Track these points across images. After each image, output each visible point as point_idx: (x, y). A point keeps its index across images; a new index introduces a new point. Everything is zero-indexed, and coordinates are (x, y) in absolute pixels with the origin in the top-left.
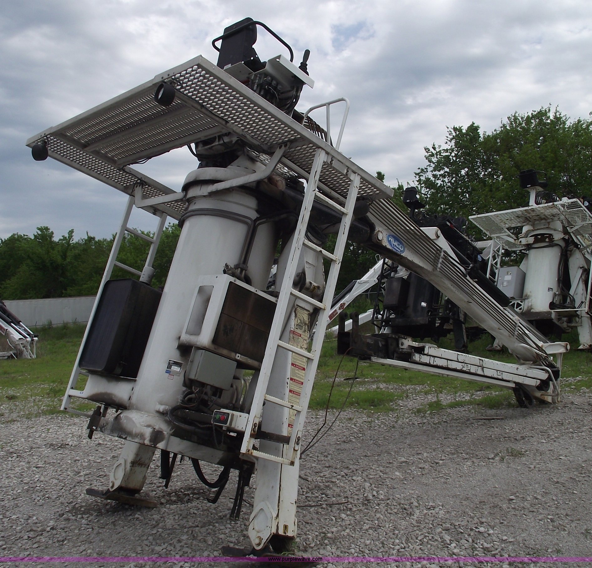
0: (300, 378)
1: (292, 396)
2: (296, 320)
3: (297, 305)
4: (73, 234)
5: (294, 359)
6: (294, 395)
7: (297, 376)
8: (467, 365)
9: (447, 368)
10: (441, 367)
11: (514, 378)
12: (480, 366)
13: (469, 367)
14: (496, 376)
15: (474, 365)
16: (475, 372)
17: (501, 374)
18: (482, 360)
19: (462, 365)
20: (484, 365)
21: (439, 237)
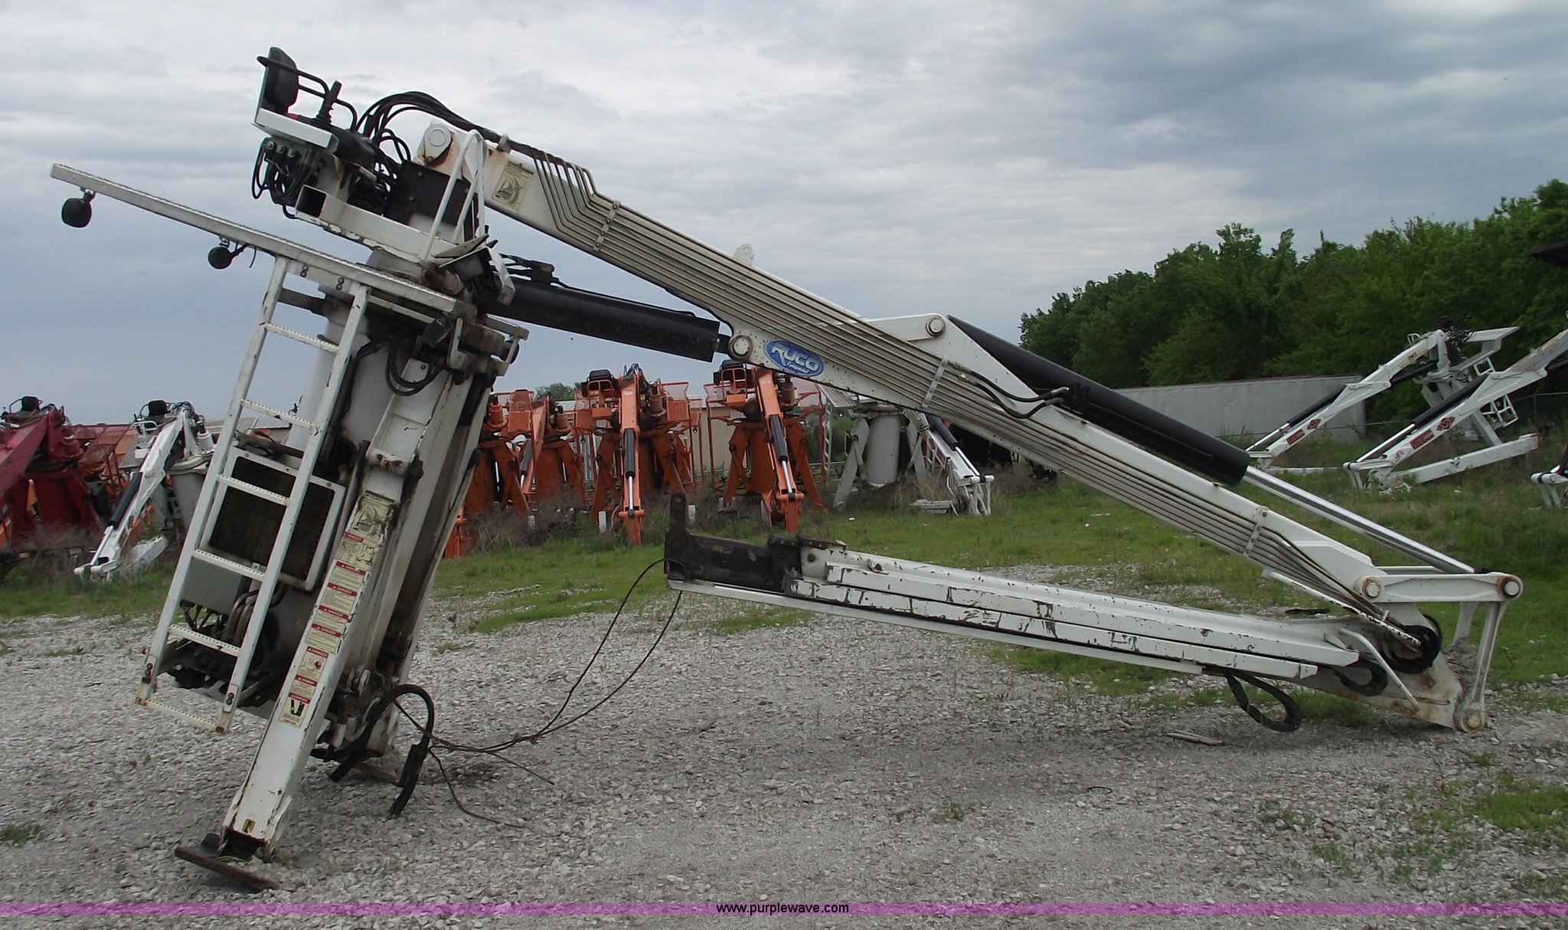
0: (342, 607)
1: (316, 634)
2: (359, 514)
3: (367, 491)
4: (1293, 240)
5: (337, 576)
6: (322, 633)
7: (334, 604)
8: (988, 612)
9: (911, 615)
10: (890, 612)
11: (1192, 653)
12: (1040, 618)
13: (995, 617)
14: (1108, 644)
15: (1012, 614)
16: (1017, 630)
17: (1130, 640)
18: (1050, 606)
19: (966, 612)
20: (1055, 615)
21: (936, 335)
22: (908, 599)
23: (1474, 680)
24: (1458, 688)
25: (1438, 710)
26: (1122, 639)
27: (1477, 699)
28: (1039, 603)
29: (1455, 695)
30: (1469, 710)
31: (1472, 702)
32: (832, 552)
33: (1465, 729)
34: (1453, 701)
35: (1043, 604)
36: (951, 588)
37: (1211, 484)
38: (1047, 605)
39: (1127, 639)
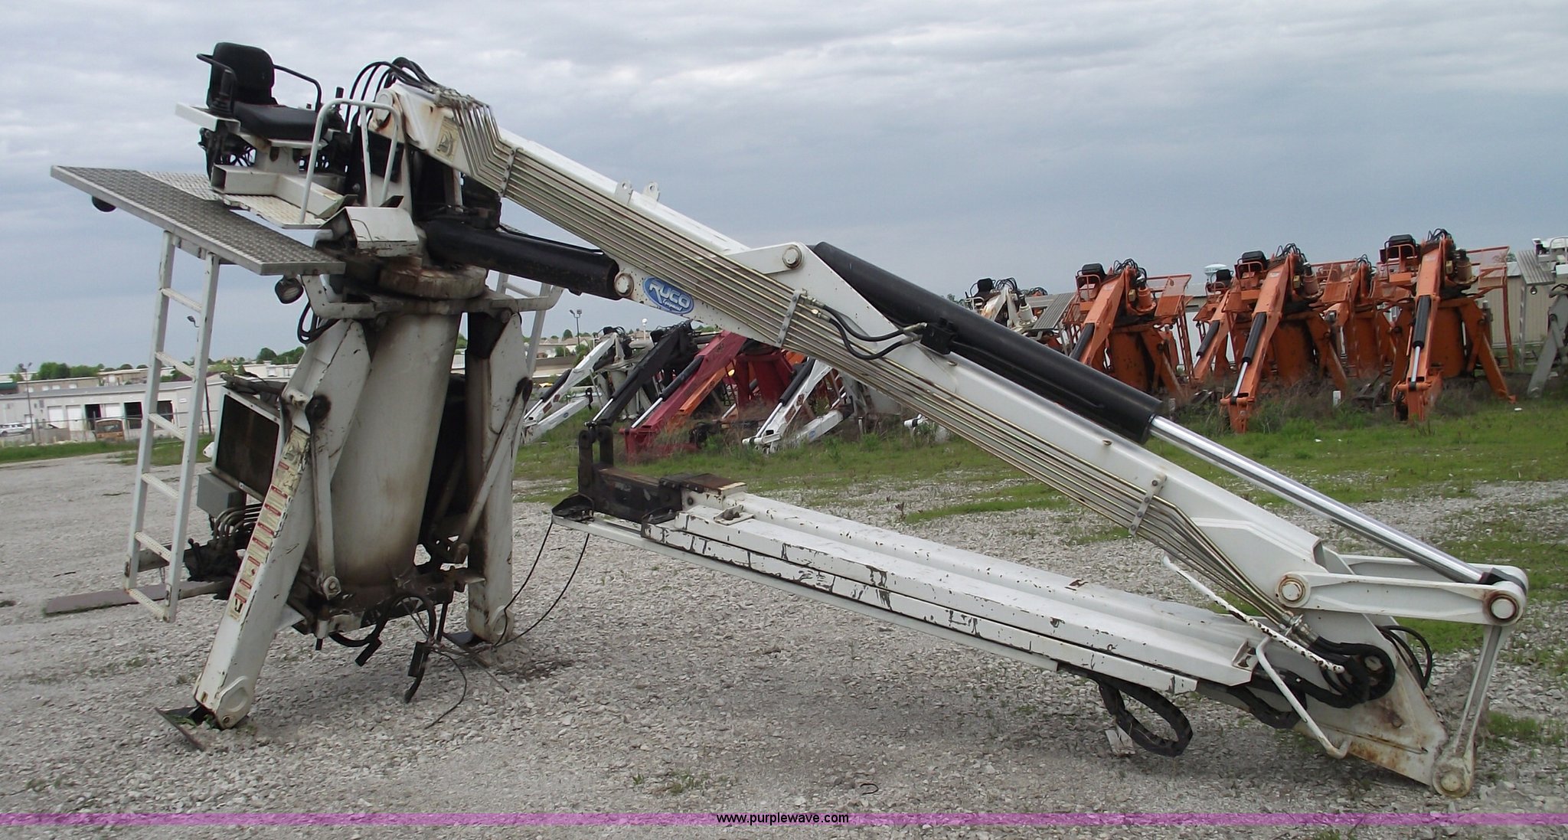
0: (271, 524)
1: (255, 547)
3: (294, 425)
5: (271, 498)
6: (258, 545)
8: (821, 573)
9: (749, 569)
10: (731, 563)
11: (1039, 645)
12: (874, 586)
13: (828, 580)
14: (947, 624)
15: (846, 578)
16: (851, 597)
17: (970, 621)
18: (884, 574)
19: (801, 572)
20: (889, 585)
21: (795, 266)
22: (746, 552)
23: (1458, 727)
24: (1439, 734)
25: (1408, 758)
26: (961, 620)
27: (1460, 753)
28: (873, 569)
29: (1436, 743)
30: (1444, 766)
31: (1453, 756)
32: (708, 496)
33: (1440, 792)
34: (1432, 750)
35: (876, 570)
36: (785, 544)
37: (1100, 440)
38: (880, 572)
39: (967, 620)
